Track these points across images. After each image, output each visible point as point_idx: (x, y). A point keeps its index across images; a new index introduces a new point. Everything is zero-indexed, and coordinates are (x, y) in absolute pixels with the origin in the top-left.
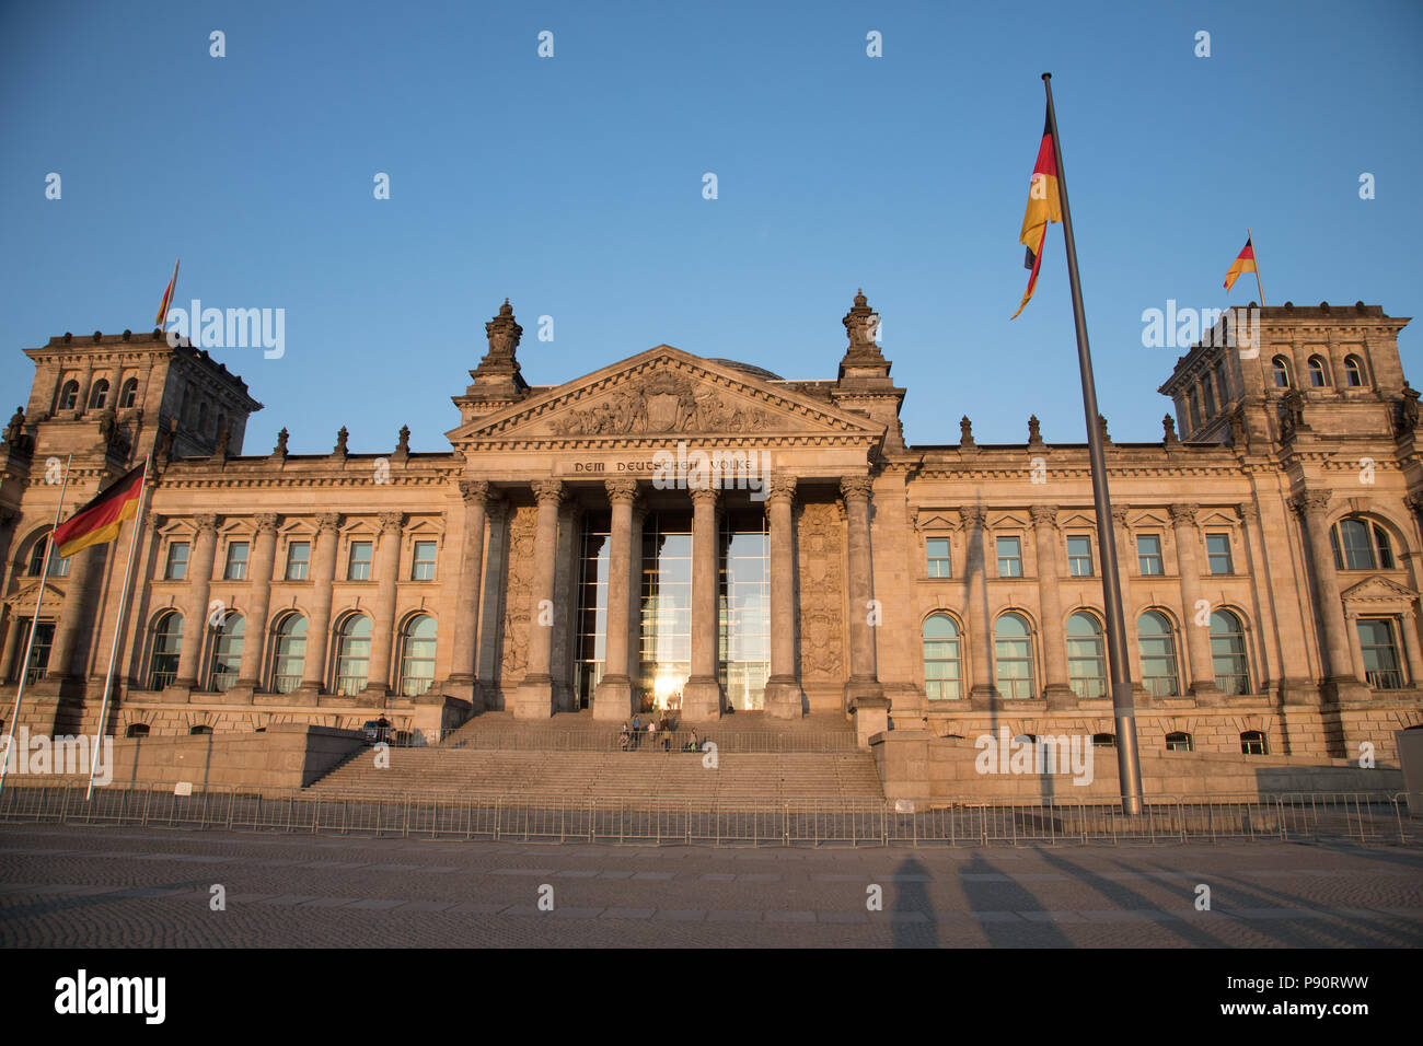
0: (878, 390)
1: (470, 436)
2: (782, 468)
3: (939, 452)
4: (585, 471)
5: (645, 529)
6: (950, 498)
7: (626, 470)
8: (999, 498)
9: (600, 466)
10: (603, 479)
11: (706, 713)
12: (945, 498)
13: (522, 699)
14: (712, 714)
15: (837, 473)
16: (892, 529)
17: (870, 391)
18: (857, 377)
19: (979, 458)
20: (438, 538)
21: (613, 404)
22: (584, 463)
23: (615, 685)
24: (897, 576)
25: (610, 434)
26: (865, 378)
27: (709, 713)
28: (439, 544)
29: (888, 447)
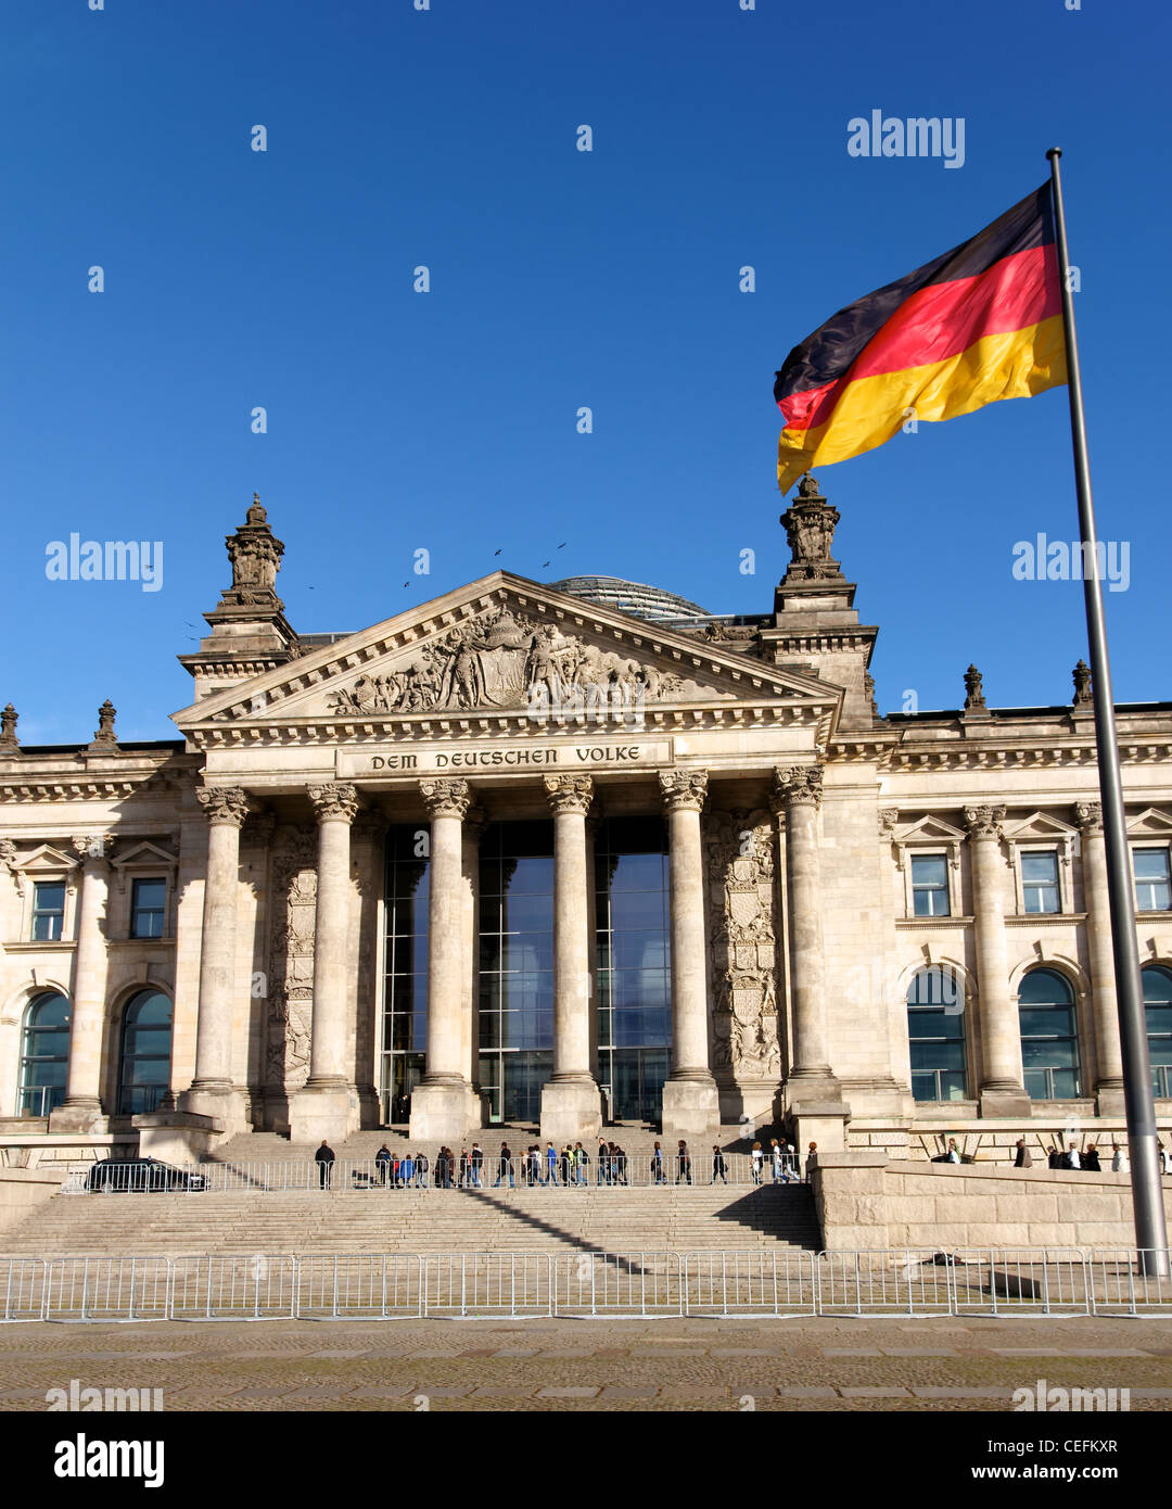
0: (835, 630)
1: (210, 719)
2: (685, 757)
3: (931, 723)
4: (387, 768)
5: (482, 852)
6: (948, 795)
7: (450, 766)
8: (1026, 792)
9: (410, 760)
10: (415, 779)
11: (577, 1126)
12: (940, 795)
13: (303, 1113)
14: (586, 1128)
15: (767, 763)
16: (856, 844)
17: (821, 631)
18: (802, 610)
19: (992, 732)
20: (168, 875)
21: (423, 666)
22: (386, 757)
23: (441, 1088)
24: (864, 916)
25: (423, 712)
26: (813, 611)
27: (583, 1125)
28: (169, 882)
29: (851, 718)
